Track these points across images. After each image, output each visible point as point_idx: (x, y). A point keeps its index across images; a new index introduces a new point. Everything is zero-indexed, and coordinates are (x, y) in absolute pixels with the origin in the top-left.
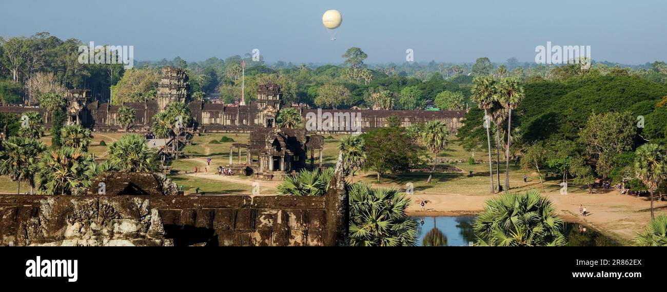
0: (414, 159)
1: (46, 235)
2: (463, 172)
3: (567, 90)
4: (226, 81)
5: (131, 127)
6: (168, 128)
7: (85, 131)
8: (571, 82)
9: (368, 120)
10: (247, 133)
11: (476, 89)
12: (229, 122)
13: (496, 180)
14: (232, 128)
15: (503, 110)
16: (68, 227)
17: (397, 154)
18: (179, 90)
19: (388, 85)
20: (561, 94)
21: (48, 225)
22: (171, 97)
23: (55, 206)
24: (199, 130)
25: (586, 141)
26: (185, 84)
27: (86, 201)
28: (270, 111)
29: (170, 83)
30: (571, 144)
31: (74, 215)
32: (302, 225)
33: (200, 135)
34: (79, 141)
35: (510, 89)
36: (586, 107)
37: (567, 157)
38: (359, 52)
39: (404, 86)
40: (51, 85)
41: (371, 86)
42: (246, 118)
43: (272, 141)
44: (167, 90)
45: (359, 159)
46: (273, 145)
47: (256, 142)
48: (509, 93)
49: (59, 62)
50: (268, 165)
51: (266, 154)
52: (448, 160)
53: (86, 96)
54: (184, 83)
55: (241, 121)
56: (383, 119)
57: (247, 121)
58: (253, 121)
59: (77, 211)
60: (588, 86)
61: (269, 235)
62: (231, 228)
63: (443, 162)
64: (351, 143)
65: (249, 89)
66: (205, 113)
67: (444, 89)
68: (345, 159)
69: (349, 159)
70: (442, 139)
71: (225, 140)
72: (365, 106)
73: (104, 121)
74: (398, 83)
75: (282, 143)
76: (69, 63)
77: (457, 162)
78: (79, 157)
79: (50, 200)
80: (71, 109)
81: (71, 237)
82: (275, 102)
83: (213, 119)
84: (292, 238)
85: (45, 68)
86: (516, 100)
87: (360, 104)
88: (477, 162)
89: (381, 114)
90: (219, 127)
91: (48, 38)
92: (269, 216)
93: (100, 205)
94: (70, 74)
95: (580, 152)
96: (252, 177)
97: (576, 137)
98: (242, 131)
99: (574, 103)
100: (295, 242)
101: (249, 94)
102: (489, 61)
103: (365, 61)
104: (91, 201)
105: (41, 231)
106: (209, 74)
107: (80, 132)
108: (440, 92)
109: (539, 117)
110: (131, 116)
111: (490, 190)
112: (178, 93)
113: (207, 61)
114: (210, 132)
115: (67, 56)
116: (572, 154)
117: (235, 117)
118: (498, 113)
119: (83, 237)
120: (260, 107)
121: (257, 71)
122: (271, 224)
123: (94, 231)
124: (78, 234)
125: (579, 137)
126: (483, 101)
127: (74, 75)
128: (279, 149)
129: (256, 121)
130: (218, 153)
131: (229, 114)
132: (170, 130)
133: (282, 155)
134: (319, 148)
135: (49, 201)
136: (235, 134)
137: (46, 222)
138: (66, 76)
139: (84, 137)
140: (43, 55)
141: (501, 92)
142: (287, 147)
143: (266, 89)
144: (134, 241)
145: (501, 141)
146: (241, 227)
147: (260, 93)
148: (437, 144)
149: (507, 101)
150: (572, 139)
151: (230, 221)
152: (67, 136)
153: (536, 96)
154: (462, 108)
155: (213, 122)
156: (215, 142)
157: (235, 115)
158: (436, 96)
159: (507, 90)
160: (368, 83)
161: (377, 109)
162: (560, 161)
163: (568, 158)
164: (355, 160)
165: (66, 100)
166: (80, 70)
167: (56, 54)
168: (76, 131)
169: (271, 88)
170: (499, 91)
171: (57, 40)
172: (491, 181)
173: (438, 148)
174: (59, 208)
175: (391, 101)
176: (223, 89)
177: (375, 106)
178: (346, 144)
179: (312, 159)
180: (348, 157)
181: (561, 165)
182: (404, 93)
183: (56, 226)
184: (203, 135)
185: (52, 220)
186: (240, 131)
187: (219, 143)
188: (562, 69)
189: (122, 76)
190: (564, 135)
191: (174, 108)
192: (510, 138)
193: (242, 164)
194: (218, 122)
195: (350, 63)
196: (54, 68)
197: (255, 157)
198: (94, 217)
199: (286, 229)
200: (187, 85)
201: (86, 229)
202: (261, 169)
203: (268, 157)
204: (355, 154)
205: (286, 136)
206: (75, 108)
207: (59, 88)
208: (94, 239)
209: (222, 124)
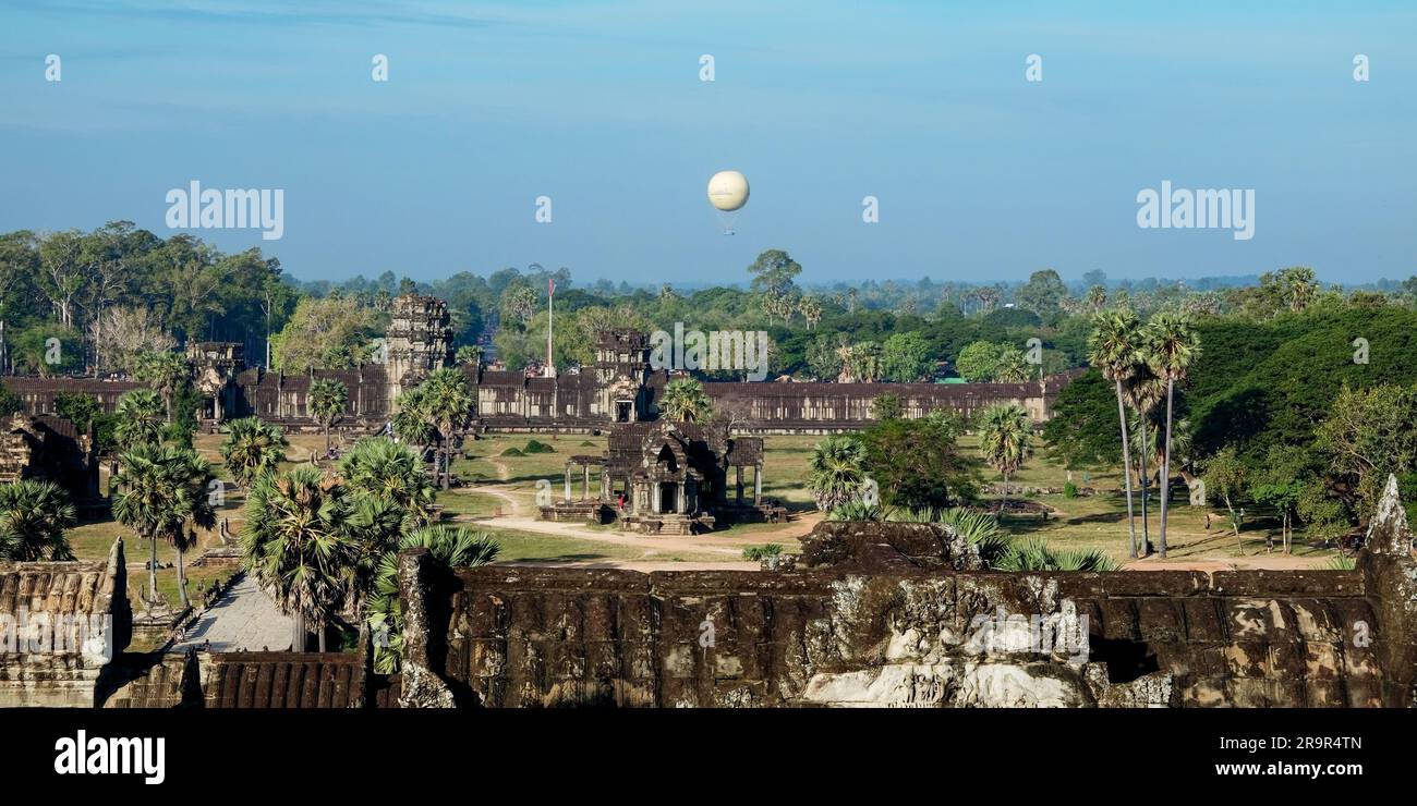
0: (963, 487)
1: (846, 655)
2: (1057, 513)
3: (1278, 339)
4: (507, 324)
5: (339, 421)
6: (426, 424)
7: (271, 431)
8: (1285, 322)
9: (830, 403)
10: (574, 433)
11: (1100, 337)
12: (536, 411)
13: (1140, 530)
14: (543, 422)
15: (1155, 381)
16: (894, 639)
17: (927, 476)
18: (429, 343)
19: (853, 330)
20: (1265, 347)
21: (851, 636)
22: (413, 358)
23: (864, 595)
24: (474, 427)
25: (1332, 448)
26: (443, 330)
27: (930, 584)
28: (625, 387)
29: (412, 329)
30: (1300, 453)
31: (906, 614)
32: (1329, 630)
33: (477, 438)
34: (260, 453)
35: (1171, 337)
36: (1328, 376)
37: (1291, 480)
38: (784, 261)
39: (888, 332)
40: (143, 333)
41: (821, 332)
42: (574, 403)
43: (657, 451)
44: (405, 344)
45: (856, 487)
46: (661, 458)
47: (621, 453)
48: (1169, 346)
49: (157, 284)
50: (650, 500)
51: (646, 477)
52: (1021, 489)
53: (233, 358)
54: (441, 327)
55: (561, 408)
56: (863, 401)
57: (575, 408)
58: (586, 408)
59: (912, 604)
60: (1322, 331)
61: (1263, 651)
62: (1180, 638)
63: (1009, 493)
64: (838, 454)
65: (562, 341)
66: (486, 391)
67: (976, 337)
68: (826, 486)
69: (834, 488)
70: (1021, 444)
71: (535, 447)
72: (809, 374)
73: (273, 410)
74: (876, 324)
75: (680, 455)
76: (180, 287)
77: (1039, 492)
78: (335, 486)
79: (854, 582)
80: (203, 383)
81: (900, 659)
82: (635, 368)
83: (503, 404)
84: (1314, 658)
85: (130, 297)
86: (1185, 362)
87: (797, 369)
88: (1082, 492)
89: (858, 391)
90: (516, 421)
91: (132, 235)
92: (1253, 614)
93: (959, 593)
94: (182, 308)
95: (1317, 469)
96: (616, 525)
97: (1307, 439)
98: (564, 430)
99: (1300, 365)
100: (1321, 667)
101: (561, 351)
102: (1058, 277)
103: (797, 279)
104: (941, 583)
105: (837, 648)
106: (466, 308)
107: (260, 434)
108: (968, 343)
109: (1226, 395)
110: (337, 398)
111: (1128, 553)
112: (428, 349)
113: (450, 280)
114: (497, 432)
115: (176, 272)
116: (1302, 475)
117: (549, 400)
118: (1145, 389)
119: (925, 659)
120: (601, 377)
121: (566, 301)
122: (1262, 630)
123: (948, 647)
124: (914, 654)
125: (1314, 438)
126: (1113, 363)
127: (189, 311)
128: (673, 468)
129: (594, 408)
130: (527, 475)
131: (537, 394)
132: (430, 428)
133: (681, 480)
134: (755, 463)
135: (850, 585)
136: (551, 436)
137: (846, 629)
138: (173, 313)
139: (269, 444)
140: (126, 270)
141: (1151, 344)
142: (690, 464)
143: (614, 339)
144: (1029, 667)
145: (1148, 449)
146: (1202, 637)
147: (602, 348)
148: (1010, 454)
149: (1165, 362)
150: (1300, 442)
151: (1177, 623)
152: (234, 443)
153: (1214, 350)
154: (1028, 377)
155: (503, 410)
156: (513, 452)
157: (550, 395)
158: (958, 353)
159: (1165, 339)
160: (812, 326)
161: (847, 381)
162: (1279, 490)
163: (1294, 482)
164: (847, 489)
165: (191, 366)
166: (203, 302)
167: (151, 267)
168: (253, 431)
169: (625, 338)
170: (1147, 341)
171: (152, 238)
172: (1131, 533)
173: (1011, 463)
174: (875, 598)
175: (876, 364)
176: (503, 340)
177: (843, 375)
178: (828, 456)
179: (740, 487)
180: (831, 483)
181: (1279, 497)
182: (893, 346)
183: (868, 638)
184: (484, 439)
185: (861, 624)
186: (560, 430)
187: (522, 455)
188: (1251, 294)
189: (291, 312)
190: (1280, 434)
191: (439, 381)
192: (1170, 443)
193: (594, 500)
194: (513, 411)
195: (765, 283)
196: (146, 296)
197: (620, 485)
198: (949, 617)
199: (1299, 640)
200: (447, 332)
201: (931, 642)
202: (635, 510)
203: (649, 485)
204: (847, 476)
205: (687, 440)
206: (211, 381)
207: (159, 341)
208: (946, 663)
209: (522, 413)
